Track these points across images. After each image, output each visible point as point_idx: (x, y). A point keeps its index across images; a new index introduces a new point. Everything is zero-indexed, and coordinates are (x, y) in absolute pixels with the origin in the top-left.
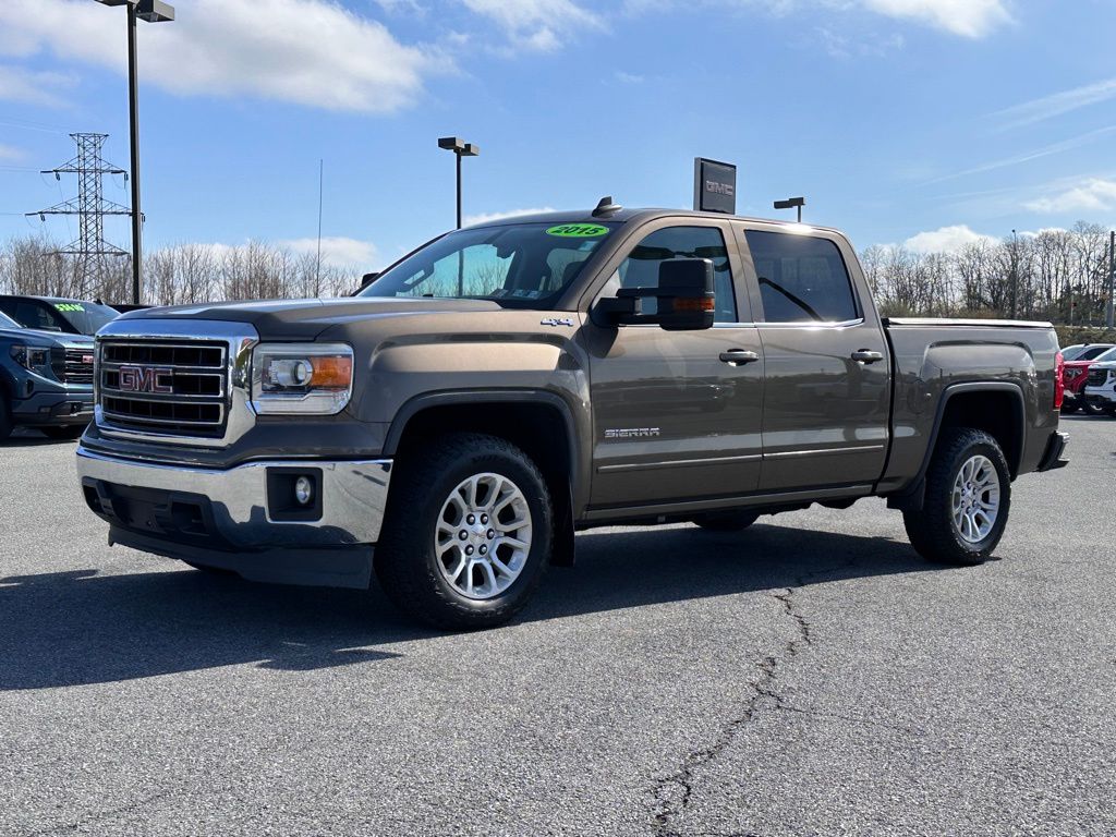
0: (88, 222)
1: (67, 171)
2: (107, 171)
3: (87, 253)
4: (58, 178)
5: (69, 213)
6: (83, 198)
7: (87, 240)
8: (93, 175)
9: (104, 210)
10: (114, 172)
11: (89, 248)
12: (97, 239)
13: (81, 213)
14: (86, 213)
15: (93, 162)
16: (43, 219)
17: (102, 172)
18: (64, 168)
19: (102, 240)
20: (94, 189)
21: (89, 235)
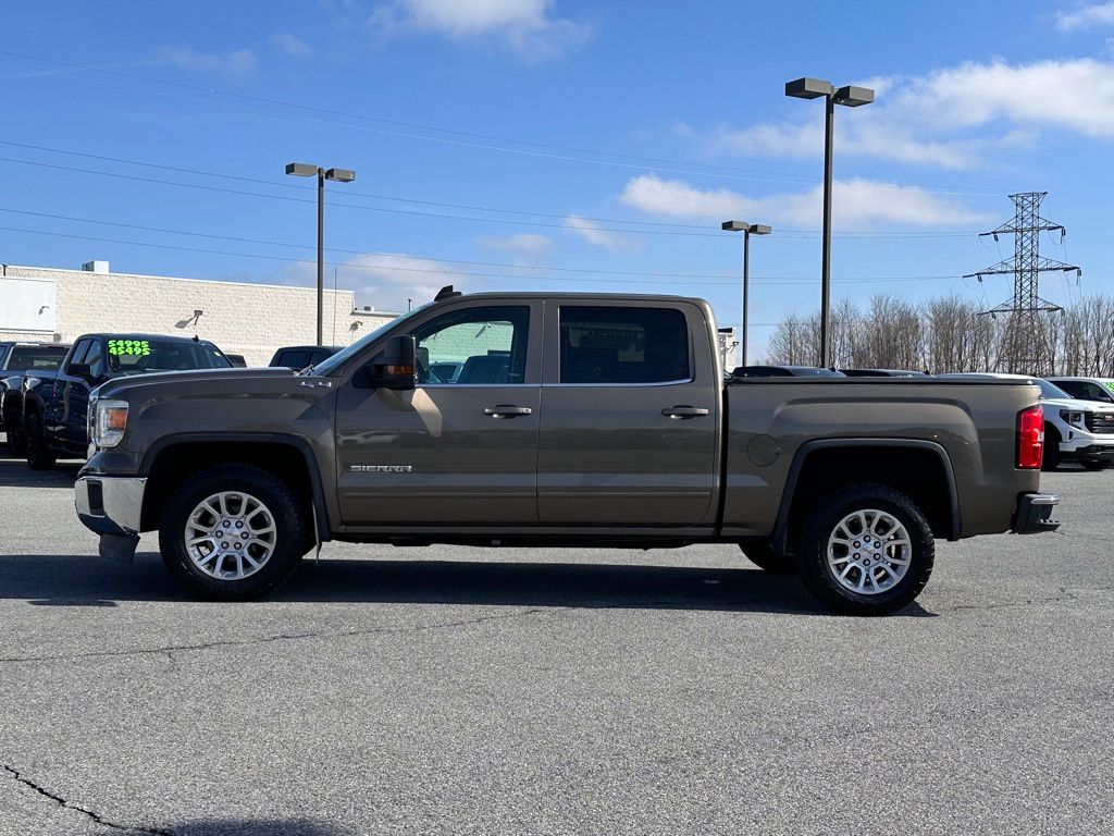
0: (1023, 280)
1: (1005, 232)
2: (1044, 228)
3: (1021, 310)
4: (996, 239)
5: (1005, 272)
6: (1019, 256)
7: (1021, 297)
8: (1030, 234)
9: (1040, 267)
10: (1050, 229)
11: (1023, 305)
12: (1031, 296)
13: (1016, 271)
14: (1022, 271)
15: (1030, 221)
16: (980, 280)
17: (1039, 229)
18: (1002, 229)
19: (1036, 297)
20: (1030, 247)
21: (1023, 293)
